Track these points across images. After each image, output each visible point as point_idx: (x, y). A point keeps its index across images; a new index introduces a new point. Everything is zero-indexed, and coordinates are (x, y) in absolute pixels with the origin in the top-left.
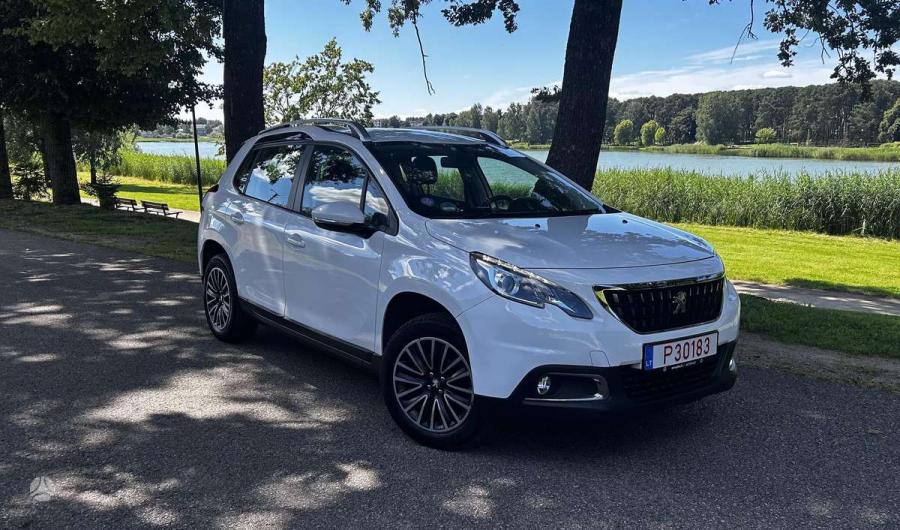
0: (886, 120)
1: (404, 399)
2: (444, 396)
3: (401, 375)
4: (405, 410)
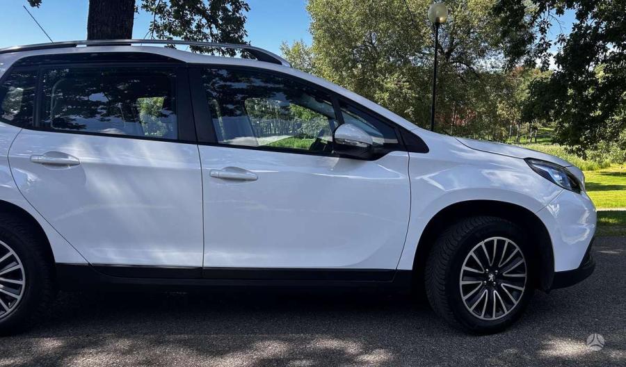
1: (468, 300)
2: (502, 285)
3: (465, 278)
4: (471, 310)
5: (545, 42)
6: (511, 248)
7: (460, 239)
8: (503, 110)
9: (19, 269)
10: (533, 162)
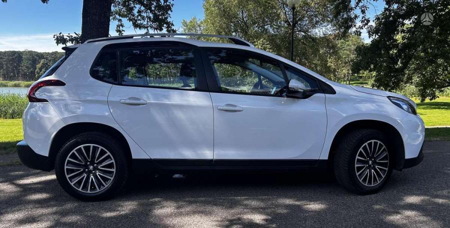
0: (37, 70)
1: (359, 175)
2: (376, 167)
3: (358, 163)
4: (361, 181)
5: (365, 19)
6: (381, 146)
7: (355, 141)
8: (331, 63)
9: (113, 163)
10: (392, 98)
